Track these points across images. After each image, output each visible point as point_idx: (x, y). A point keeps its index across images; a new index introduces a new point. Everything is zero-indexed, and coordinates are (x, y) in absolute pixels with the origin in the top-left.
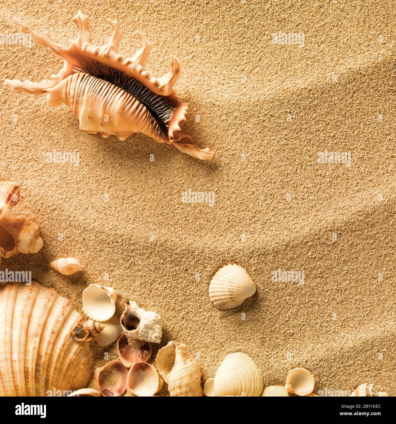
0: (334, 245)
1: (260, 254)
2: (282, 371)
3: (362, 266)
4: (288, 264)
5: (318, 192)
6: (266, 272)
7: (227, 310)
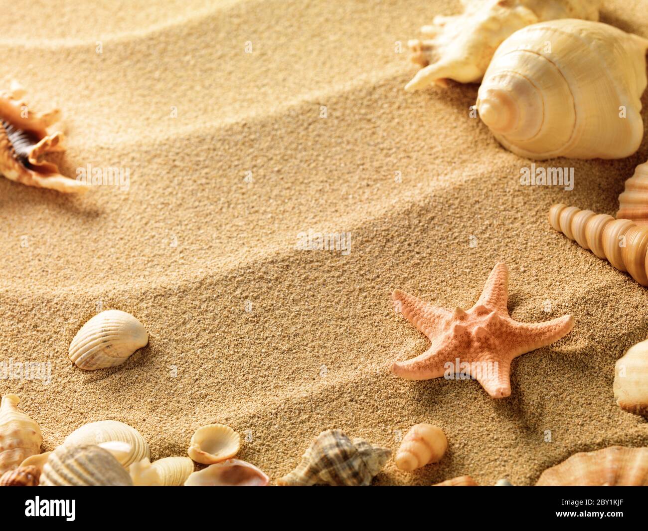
0: (277, 280)
1: (157, 295)
2: (184, 435)
3: (323, 305)
4: (202, 307)
5: (253, 229)
6: (166, 318)
7: (98, 370)
